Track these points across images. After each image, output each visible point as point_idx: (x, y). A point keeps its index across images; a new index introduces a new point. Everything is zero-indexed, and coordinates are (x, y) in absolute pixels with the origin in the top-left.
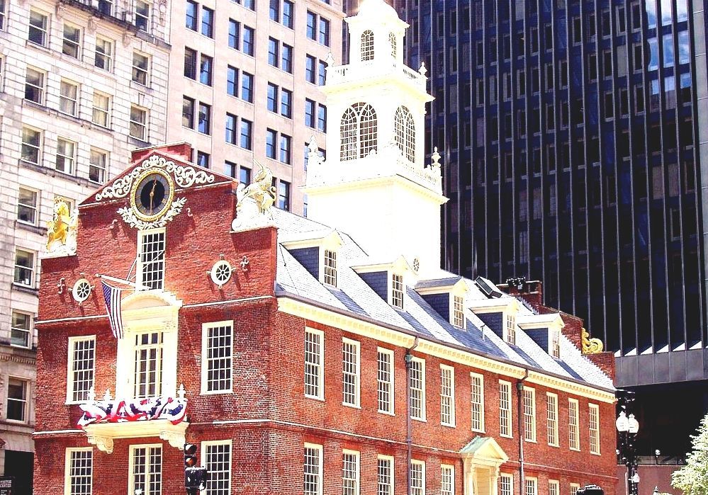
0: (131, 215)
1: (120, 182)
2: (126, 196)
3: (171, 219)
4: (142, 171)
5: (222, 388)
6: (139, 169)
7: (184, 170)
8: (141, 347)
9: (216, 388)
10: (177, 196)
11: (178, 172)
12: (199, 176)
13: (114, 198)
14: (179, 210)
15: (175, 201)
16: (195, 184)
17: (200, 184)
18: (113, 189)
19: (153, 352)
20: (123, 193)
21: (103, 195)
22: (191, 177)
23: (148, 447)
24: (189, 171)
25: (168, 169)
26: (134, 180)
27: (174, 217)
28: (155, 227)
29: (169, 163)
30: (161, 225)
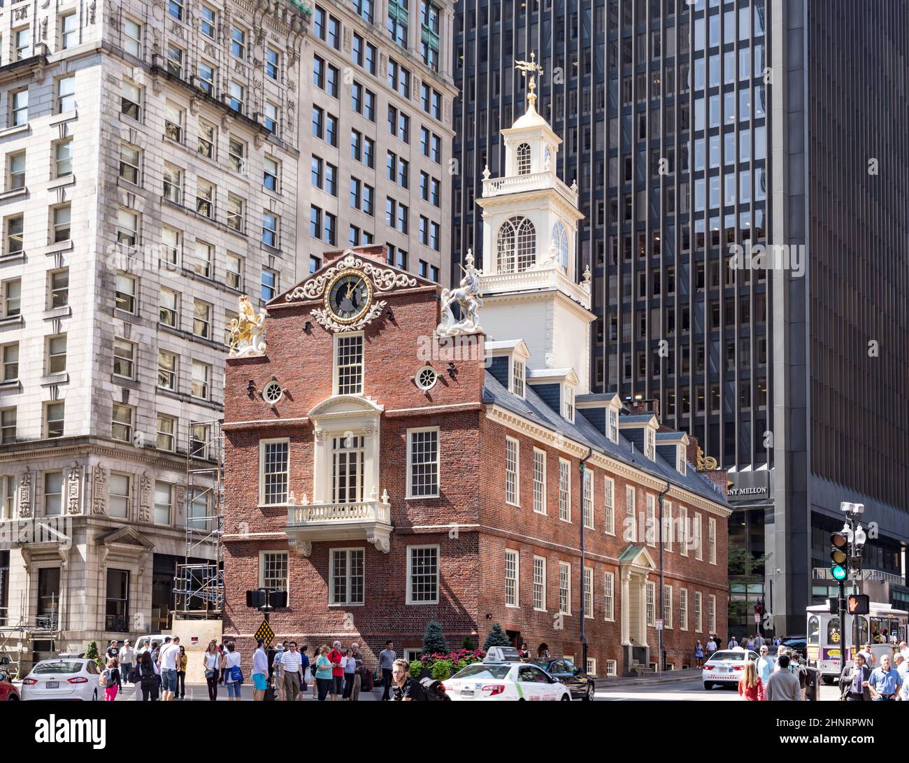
0: (323, 316)
1: (313, 283)
2: (320, 298)
3: (370, 322)
4: (336, 272)
5: (428, 493)
6: (333, 269)
7: (383, 272)
8: (338, 451)
9: (421, 493)
10: (375, 300)
11: (377, 274)
12: (400, 279)
13: (306, 299)
14: (379, 313)
15: (374, 304)
16: (395, 287)
17: (401, 287)
18: (304, 289)
19: (353, 456)
20: (316, 294)
21: (293, 294)
22: (391, 279)
23: (348, 550)
24: (389, 273)
25: (365, 270)
26: (328, 281)
27: (373, 320)
28: (353, 330)
29: (365, 264)
30: (359, 328)
